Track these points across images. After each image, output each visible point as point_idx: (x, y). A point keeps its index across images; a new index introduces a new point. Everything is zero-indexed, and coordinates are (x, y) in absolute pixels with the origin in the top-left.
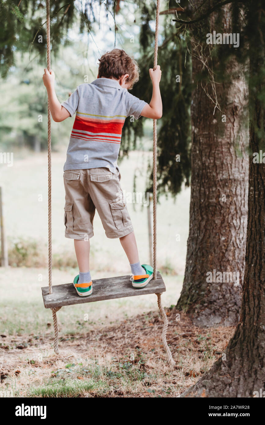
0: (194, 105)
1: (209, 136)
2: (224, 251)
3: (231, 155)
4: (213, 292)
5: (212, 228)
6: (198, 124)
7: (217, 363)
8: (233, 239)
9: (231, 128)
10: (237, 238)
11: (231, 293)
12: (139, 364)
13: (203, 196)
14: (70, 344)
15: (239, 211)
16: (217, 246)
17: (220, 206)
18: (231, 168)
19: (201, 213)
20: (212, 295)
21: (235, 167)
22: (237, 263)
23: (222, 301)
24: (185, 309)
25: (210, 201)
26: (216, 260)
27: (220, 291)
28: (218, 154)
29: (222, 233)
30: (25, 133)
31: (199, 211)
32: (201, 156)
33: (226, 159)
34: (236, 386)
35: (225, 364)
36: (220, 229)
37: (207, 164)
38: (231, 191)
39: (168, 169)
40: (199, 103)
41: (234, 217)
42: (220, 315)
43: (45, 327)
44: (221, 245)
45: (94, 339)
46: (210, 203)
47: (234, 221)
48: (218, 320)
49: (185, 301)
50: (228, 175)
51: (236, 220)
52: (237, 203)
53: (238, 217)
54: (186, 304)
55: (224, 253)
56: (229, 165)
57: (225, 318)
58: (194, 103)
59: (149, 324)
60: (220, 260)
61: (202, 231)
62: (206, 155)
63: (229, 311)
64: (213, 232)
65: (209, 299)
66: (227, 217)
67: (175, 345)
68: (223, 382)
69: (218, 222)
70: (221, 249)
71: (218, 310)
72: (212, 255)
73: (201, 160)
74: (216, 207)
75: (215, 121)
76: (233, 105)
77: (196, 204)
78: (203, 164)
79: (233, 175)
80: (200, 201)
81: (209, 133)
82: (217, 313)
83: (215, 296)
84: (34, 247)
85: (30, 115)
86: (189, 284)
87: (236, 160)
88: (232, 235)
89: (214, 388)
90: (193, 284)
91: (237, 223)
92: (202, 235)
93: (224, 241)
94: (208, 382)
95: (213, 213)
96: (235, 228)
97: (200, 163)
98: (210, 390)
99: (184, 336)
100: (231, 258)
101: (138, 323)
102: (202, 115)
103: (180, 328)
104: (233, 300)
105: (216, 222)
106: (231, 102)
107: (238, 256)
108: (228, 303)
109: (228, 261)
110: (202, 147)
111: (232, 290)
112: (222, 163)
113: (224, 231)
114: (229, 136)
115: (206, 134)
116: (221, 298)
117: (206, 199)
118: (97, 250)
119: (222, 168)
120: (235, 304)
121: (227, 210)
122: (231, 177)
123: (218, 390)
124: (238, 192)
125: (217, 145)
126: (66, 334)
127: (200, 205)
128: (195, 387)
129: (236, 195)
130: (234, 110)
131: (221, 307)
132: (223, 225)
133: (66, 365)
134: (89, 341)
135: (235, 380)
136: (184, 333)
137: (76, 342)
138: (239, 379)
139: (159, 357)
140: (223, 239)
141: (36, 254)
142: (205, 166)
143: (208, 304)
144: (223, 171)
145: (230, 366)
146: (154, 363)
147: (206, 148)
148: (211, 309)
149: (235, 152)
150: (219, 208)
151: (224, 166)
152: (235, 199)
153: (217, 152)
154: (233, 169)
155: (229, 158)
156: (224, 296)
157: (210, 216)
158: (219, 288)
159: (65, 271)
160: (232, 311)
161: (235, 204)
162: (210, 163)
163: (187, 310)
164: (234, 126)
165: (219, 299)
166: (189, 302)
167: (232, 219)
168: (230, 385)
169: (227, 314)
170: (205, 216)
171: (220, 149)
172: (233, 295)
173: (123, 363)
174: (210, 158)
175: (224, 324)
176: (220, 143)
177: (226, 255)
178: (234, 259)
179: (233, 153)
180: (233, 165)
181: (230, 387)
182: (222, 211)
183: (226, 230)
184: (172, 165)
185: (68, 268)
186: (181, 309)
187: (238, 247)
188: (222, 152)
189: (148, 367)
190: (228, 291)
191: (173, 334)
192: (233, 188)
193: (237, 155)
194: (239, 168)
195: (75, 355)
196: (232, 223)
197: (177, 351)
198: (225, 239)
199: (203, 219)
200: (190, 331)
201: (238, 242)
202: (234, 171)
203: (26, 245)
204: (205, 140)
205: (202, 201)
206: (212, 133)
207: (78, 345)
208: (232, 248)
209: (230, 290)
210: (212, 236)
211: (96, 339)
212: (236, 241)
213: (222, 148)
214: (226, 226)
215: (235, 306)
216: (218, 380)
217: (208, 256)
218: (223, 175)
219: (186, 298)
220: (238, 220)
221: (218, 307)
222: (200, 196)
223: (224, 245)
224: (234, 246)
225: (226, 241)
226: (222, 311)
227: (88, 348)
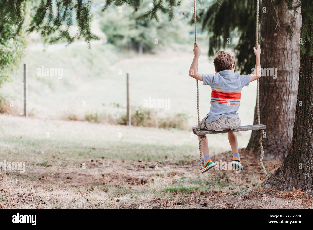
0: (263, 24)
1: (271, 44)
2: (278, 115)
3: (285, 56)
4: (270, 139)
5: (271, 100)
6: (265, 36)
7: (277, 171)
8: (284, 108)
9: (285, 39)
10: (286, 107)
11: (281, 141)
12: (225, 179)
13: (266, 81)
14: (182, 167)
15: (288, 91)
16: (274, 112)
17: (276, 87)
18: (284, 64)
19: (264, 91)
20: (269, 142)
21: (287, 63)
22: (286, 123)
23: (275, 146)
24: (252, 150)
25: (271, 84)
26: (272, 120)
27: (274, 139)
28: (276, 55)
29: (277, 104)
30: (133, 40)
31: (263, 90)
32: (266, 56)
33: (282, 58)
34: (288, 183)
35: (282, 171)
36: (275, 101)
37: (269, 61)
38: (283, 78)
39: (244, 64)
40: (266, 23)
41: (285, 94)
42: (273, 154)
43: (164, 158)
44: (276, 111)
45: (196, 165)
46: (270, 85)
47: (285, 97)
48: (272, 157)
49: (252, 145)
50: (282, 68)
51: (286, 96)
52: (287, 86)
53: (287, 94)
54: (253, 146)
55: (277, 117)
56: (283, 62)
57: (277, 156)
58: (262, 22)
59: (229, 157)
60: (275, 120)
61: (265, 103)
62: (269, 55)
63: (279, 151)
64: (271, 103)
65: (267, 144)
66: (280, 94)
67: (246, 170)
68: (280, 181)
69: (275, 97)
70: (276, 113)
71: (273, 151)
72: (270, 117)
73: (266, 58)
74: (274, 87)
75: (275, 34)
76: (287, 25)
77: (261, 86)
78: (267, 61)
79: (285, 68)
80: (264, 83)
81: (272, 42)
82: (272, 153)
83: (271, 142)
84: (148, 113)
85: (137, 28)
86: (255, 135)
87: (287, 59)
88: (283, 106)
89: (275, 184)
90: (257, 135)
91: (286, 98)
92: (264, 105)
93: (278, 109)
94: (272, 181)
95: (272, 91)
96: (285, 101)
97: (265, 60)
98: (273, 185)
99: (252, 165)
100: (282, 120)
101: (223, 157)
102: (268, 31)
103: (249, 160)
104: (282, 145)
105: (274, 97)
106: (286, 23)
107: (286, 119)
108: (279, 147)
109: (280, 121)
110: (267, 50)
111: (281, 139)
112: (279, 61)
113: (278, 103)
114: (283, 44)
115: (269, 42)
116: (274, 144)
117: (268, 83)
118: (189, 117)
119: (279, 63)
120: (283, 147)
121: (281, 90)
122: (284, 70)
123: (277, 185)
124: (288, 79)
125: (276, 49)
126: (179, 161)
127: (264, 86)
128: (264, 183)
129: (287, 81)
130: (288, 28)
131: (274, 149)
132: (278, 99)
133: (181, 177)
134: (193, 166)
135: (287, 180)
136: (251, 163)
137: (185, 166)
138: (289, 179)
139: (236, 175)
140: (277, 107)
141: (149, 118)
142: (268, 62)
143: (267, 147)
144: (279, 65)
145: (284, 172)
146: (234, 179)
147: (269, 51)
148: (268, 150)
149: (287, 54)
150: (276, 88)
151: (280, 63)
152: (286, 83)
153: (276, 54)
154: (286, 65)
155: (283, 58)
156: (276, 143)
157: (270, 93)
158: (273, 138)
159: (168, 130)
160: (281, 152)
161: (286, 86)
162: (271, 60)
163: (253, 150)
164: (287, 38)
165: (273, 144)
166: (254, 145)
167: (284, 95)
168: (284, 183)
169: (278, 154)
170: (267, 93)
171: (278, 52)
172: (282, 142)
173: (215, 178)
174: (272, 57)
175: (276, 159)
176: (278, 48)
177: (279, 117)
178: (284, 120)
179: (286, 55)
180: (286, 62)
181: (284, 184)
182: (278, 91)
183: (279, 102)
184: (246, 62)
185: (170, 128)
186: (249, 150)
187: (286, 113)
188: (279, 54)
189: (230, 180)
190: (279, 140)
191: (245, 163)
192: (285, 77)
193: (288, 56)
194: (289, 64)
195: (186, 172)
196: (283, 98)
197: (247, 173)
198: (279, 108)
199: (265, 95)
200: (255, 162)
201: (286, 109)
202: (286, 66)
203: (143, 112)
204: (269, 46)
205: (265, 83)
206: (273, 42)
207: (187, 168)
208: (283, 113)
209: (280, 139)
210: (270, 106)
211: (198, 165)
212: (285, 109)
213: (279, 51)
214: (279, 100)
215: (283, 149)
216: (277, 180)
217: (268, 117)
218: (279, 68)
219: (253, 143)
220: (287, 97)
221: (272, 149)
222: (264, 80)
223: (278, 112)
224: (284, 112)
225: (279, 109)
226: (275, 151)
227: (193, 169)
